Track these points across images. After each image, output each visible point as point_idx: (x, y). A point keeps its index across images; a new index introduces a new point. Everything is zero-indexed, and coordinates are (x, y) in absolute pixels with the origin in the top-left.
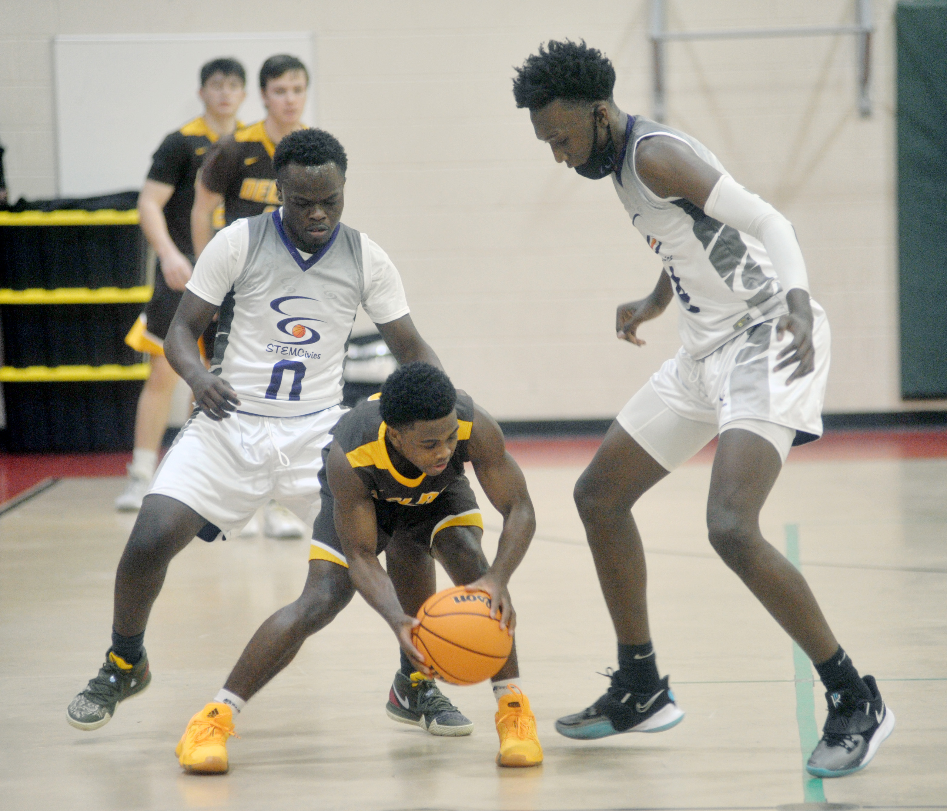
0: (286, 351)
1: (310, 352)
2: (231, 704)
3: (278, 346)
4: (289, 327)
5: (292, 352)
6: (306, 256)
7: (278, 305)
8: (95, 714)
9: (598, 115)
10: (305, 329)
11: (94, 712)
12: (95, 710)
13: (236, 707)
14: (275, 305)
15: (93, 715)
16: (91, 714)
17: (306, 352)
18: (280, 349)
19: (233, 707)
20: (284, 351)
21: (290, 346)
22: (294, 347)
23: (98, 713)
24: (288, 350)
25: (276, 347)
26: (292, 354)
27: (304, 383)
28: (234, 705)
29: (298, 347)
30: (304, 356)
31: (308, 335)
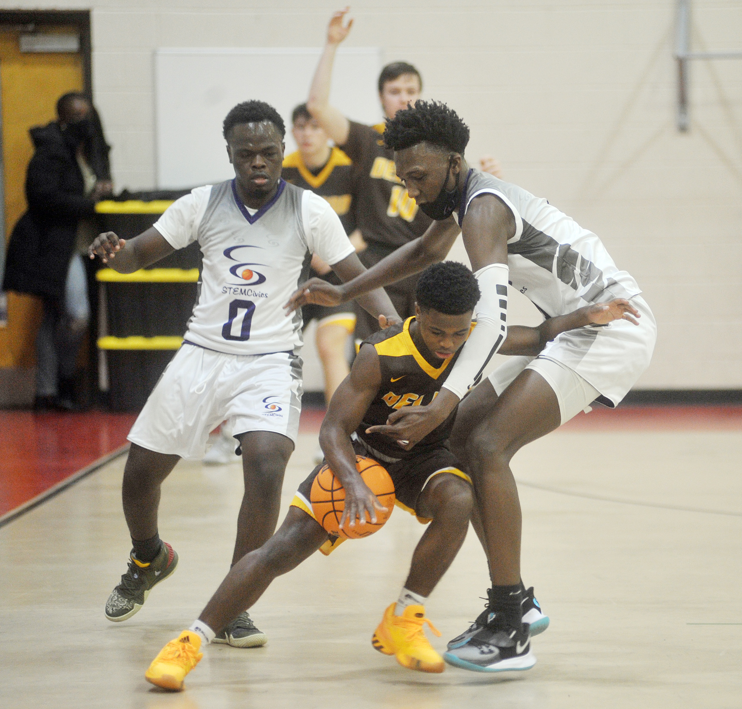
0: (237, 291)
1: (257, 292)
2: (201, 632)
3: (230, 288)
4: (239, 271)
5: (242, 293)
6: (252, 212)
7: (229, 253)
8: (125, 607)
9: (453, 162)
10: (252, 272)
11: (124, 605)
12: (124, 604)
13: (204, 635)
14: (227, 253)
15: (123, 609)
16: (121, 608)
17: (254, 292)
18: (232, 290)
19: (202, 634)
20: (235, 291)
21: (240, 287)
22: (243, 288)
23: (127, 606)
24: (239, 291)
25: (229, 289)
26: (242, 294)
27: (254, 320)
28: (202, 632)
29: (247, 288)
30: (253, 296)
31: (256, 278)
